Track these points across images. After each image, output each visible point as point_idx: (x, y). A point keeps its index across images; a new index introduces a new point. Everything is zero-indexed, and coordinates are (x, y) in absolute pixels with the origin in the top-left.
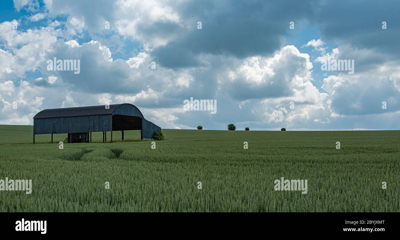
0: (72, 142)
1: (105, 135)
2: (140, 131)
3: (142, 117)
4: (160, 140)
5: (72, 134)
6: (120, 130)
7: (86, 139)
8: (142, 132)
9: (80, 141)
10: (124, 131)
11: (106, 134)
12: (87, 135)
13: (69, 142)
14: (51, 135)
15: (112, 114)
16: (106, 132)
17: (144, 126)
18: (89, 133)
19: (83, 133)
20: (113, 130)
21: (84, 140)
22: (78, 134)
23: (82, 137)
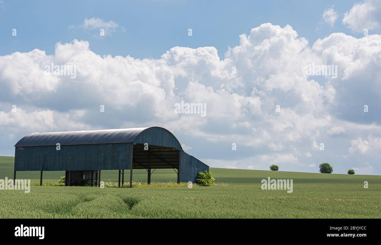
0: (71, 185)
1: (121, 175)
2: (176, 170)
3: (179, 149)
4: (207, 186)
5: (71, 171)
6: (146, 168)
7: (92, 180)
8: (178, 171)
9: (82, 183)
10: (152, 170)
11: (123, 174)
12: (94, 175)
13: (66, 185)
14: (40, 172)
15: (132, 142)
16: (123, 171)
17: (183, 162)
18: (97, 171)
19: (89, 171)
20: (135, 167)
21: (90, 182)
22: (82, 173)
23: (87, 178)
